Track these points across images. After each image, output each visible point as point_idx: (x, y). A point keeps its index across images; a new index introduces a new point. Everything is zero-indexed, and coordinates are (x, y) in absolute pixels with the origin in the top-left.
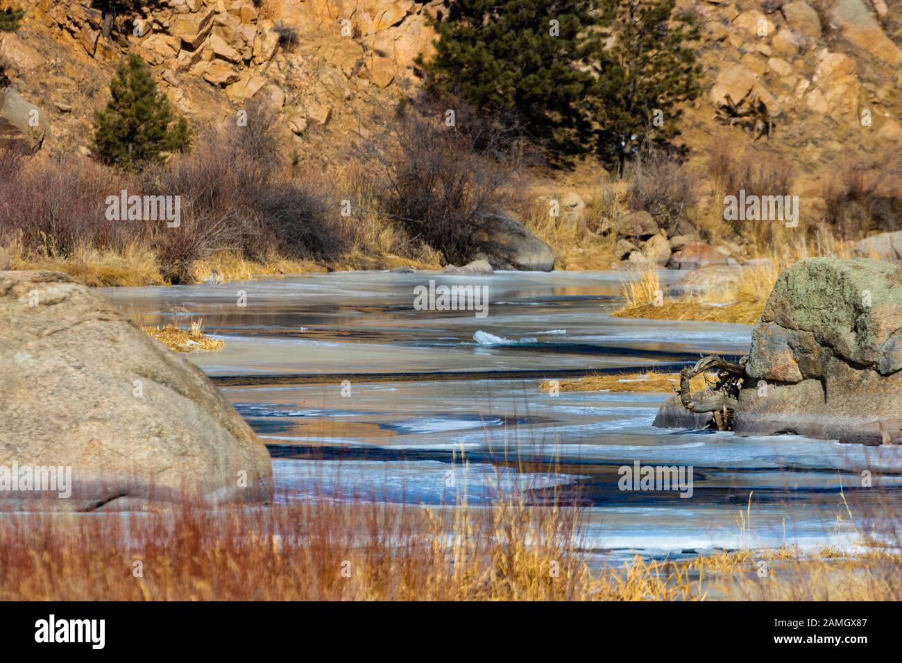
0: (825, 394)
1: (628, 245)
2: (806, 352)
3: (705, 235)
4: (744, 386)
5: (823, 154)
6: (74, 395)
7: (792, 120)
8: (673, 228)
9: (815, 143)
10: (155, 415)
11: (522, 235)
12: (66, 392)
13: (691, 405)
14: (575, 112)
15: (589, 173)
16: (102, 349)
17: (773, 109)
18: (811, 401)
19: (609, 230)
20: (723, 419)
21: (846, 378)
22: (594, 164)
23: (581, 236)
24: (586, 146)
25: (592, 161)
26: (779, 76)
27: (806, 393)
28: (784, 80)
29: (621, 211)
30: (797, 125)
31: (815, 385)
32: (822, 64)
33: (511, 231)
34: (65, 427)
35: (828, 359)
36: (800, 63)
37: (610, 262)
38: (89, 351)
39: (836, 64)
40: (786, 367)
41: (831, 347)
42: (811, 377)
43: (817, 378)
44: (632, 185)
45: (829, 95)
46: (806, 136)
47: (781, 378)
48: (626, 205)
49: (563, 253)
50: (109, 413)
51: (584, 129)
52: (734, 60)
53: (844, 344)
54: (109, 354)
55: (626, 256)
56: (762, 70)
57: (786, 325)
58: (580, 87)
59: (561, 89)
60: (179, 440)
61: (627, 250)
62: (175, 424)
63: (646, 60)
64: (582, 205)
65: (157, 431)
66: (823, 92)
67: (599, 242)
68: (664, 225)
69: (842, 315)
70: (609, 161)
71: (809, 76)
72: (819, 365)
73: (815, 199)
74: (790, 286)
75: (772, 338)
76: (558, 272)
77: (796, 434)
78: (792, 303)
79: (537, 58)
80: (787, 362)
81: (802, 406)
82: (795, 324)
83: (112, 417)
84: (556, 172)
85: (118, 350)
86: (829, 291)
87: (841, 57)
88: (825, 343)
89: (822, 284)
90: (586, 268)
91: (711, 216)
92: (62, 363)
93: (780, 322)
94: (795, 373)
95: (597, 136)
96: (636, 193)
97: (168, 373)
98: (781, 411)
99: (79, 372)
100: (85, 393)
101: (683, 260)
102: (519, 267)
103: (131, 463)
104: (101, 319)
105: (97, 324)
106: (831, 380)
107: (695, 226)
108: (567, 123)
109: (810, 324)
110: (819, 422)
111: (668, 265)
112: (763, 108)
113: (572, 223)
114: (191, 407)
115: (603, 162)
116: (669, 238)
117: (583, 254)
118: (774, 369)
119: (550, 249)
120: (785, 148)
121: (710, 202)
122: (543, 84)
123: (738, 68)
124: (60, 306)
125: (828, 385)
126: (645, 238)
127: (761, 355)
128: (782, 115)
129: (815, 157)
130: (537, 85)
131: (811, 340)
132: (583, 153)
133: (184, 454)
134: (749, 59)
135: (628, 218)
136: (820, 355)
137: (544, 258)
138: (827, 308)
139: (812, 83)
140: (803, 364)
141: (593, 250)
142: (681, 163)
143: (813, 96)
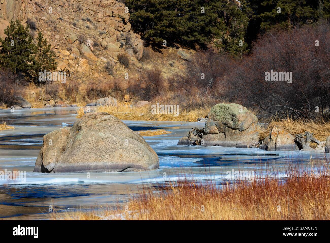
0: (225, 136)
1: (46, 102)
2: (220, 126)
3: (62, 99)
4: (203, 135)
5: (82, 81)
6: (115, 143)
7: (75, 74)
8: (55, 98)
9: (80, 78)
10: (136, 147)
11: (24, 101)
12: (113, 142)
13: (191, 139)
14: (28, 73)
15: (32, 87)
16: (120, 131)
17: (71, 71)
18: (221, 138)
19: (41, 99)
20: (198, 143)
21: (231, 132)
22: (33, 85)
23: (35, 100)
24: (31, 80)
25: (32, 83)
26: (71, 64)
27: (220, 136)
28: (72, 65)
29: (43, 94)
30: (76, 75)
31: (222, 134)
32: (81, 61)
33: (22, 100)
34: (114, 151)
35: (226, 128)
36: (76, 61)
37: (42, 106)
38: (117, 132)
39: (84, 61)
40: (215, 130)
41: (226, 125)
42: (221, 132)
43: (222, 132)
44: (46, 89)
45: (82, 68)
46: (78, 77)
47: (213, 132)
48: (45, 93)
49: (32, 104)
50: (124, 147)
51: (30, 77)
52: (61, 61)
53: (230, 124)
54: (122, 132)
55: (45, 105)
56: (67, 63)
57: (214, 120)
58: (30, 68)
59: (26, 68)
60: (142, 153)
61: (45, 103)
62: (140, 149)
63: (44, 61)
64: (35, 94)
65: (136, 151)
66: (81, 67)
67: (39, 102)
68: (53, 97)
69: (229, 117)
70: (36, 84)
71: (78, 64)
72: (223, 129)
73: (84, 91)
74: (215, 111)
75: (211, 123)
76: (32, 108)
77: (218, 146)
78: (215, 115)
79: (21, 61)
80: (215, 128)
81: (219, 139)
82: (217, 119)
83: (125, 148)
84: (25, 86)
85: (124, 131)
86: (225, 111)
87: (85, 59)
88: (224, 124)
89: (223, 110)
90: (37, 107)
91: (62, 95)
92: (111, 135)
93: (213, 119)
94: (217, 131)
95: (33, 78)
96: (47, 90)
97: (136, 137)
98: (214, 140)
99: (115, 137)
100: (117, 142)
101: (58, 105)
102: (23, 108)
103: (131, 160)
104: (118, 124)
105: (117, 125)
106: (227, 133)
107: (59, 97)
108: (27, 76)
109: (220, 119)
110: (225, 143)
111: (54, 106)
112: (69, 71)
113: (33, 98)
114: (143, 145)
115: (35, 84)
116: (54, 100)
117: (36, 104)
118: (212, 130)
119: (30, 104)
120: (74, 80)
121: (62, 92)
122: (22, 67)
123: (63, 63)
124: (108, 121)
125: (226, 134)
126: (49, 100)
127: (208, 127)
128: (73, 73)
129: (80, 82)
130: (21, 67)
131: (221, 123)
132: (31, 82)
133: (143, 157)
134: (65, 60)
135: (45, 96)
136: (223, 127)
137: (29, 105)
138: (225, 115)
139: (78, 65)
140: (219, 129)
141: (38, 103)
142: (52, 84)
143: (79, 69)
